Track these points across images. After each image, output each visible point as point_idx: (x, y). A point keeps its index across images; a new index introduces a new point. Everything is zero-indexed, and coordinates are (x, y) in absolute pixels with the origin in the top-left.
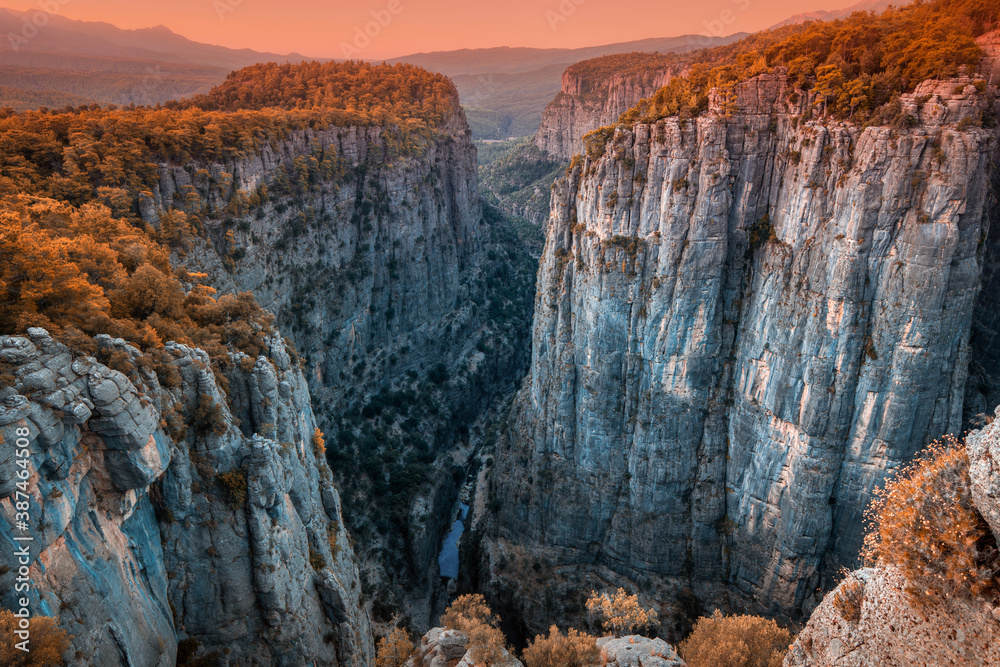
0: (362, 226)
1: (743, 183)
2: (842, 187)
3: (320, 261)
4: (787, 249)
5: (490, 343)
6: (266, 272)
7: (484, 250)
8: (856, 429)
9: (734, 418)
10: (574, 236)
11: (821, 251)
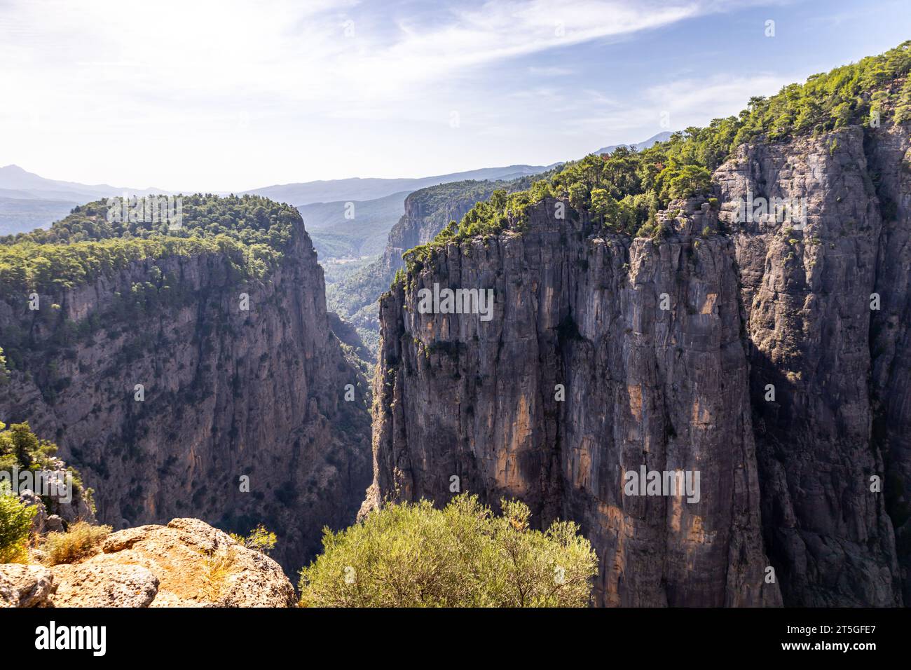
0: (203, 347)
1: (545, 289)
2: (624, 288)
3: (156, 385)
4: (589, 344)
5: (341, 456)
6: (93, 401)
7: (334, 362)
8: (672, 506)
9: (567, 508)
10: (403, 344)
11: (616, 344)
